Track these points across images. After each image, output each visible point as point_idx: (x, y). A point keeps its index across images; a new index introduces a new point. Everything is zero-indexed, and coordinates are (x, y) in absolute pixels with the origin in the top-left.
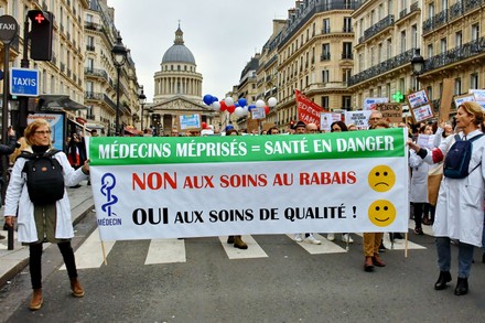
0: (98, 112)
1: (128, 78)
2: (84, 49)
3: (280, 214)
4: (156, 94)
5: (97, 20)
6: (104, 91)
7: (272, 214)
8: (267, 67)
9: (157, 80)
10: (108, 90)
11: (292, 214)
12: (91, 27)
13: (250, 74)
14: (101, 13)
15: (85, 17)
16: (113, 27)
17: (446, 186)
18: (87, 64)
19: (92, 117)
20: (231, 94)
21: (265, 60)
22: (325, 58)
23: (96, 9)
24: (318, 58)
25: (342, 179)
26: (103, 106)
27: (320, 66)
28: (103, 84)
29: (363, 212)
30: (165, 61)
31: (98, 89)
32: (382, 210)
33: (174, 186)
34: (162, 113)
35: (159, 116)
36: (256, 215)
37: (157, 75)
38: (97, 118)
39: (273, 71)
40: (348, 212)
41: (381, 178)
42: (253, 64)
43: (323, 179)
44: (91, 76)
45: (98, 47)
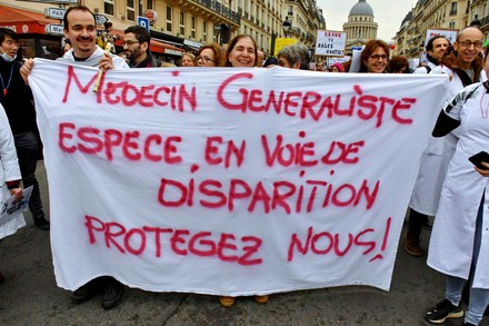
8: (417, 19)
9: (345, 28)
13: (407, 24)
20: (394, 38)
21: (416, 14)
22: (453, 13)
24: (448, 13)
27: (449, 19)
30: (351, 15)
37: (345, 24)
39: (420, 22)
42: (409, 17)
45: (295, 13)
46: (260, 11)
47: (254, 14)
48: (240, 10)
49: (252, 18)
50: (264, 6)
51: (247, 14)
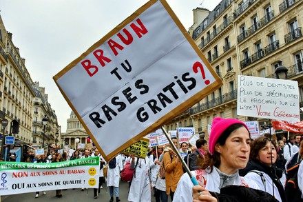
0: (38, 140)
1: (53, 123)
2: (33, 113)
3: (61, 183)
4: (68, 128)
5: (39, 101)
6: (41, 130)
7: (59, 183)
9: (68, 122)
10: (44, 130)
11: (65, 183)
12: (37, 104)
14: (42, 98)
15: (34, 100)
16: (47, 102)
17: (110, 171)
18: (34, 119)
19: (35, 142)
23: (39, 96)
25: (80, 172)
26: (40, 137)
28: (41, 127)
29: (87, 182)
30: (72, 114)
31: (39, 130)
32: (92, 181)
33: (27, 176)
34: (70, 137)
35: (68, 139)
36: (54, 184)
37: (68, 120)
38: (38, 142)
40: (82, 182)
41: (92, 171)
43: (75, 172)
44: (36, 124)
45: (39, 112)
46: (18, 111)
47: (14, 113)
48: (4, 109)
49: (12, 115)
50: (20, 108)
51: (8, 112)
